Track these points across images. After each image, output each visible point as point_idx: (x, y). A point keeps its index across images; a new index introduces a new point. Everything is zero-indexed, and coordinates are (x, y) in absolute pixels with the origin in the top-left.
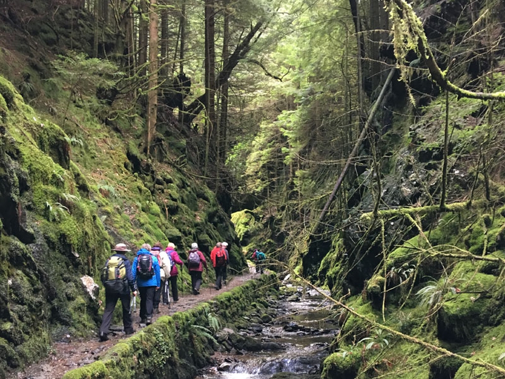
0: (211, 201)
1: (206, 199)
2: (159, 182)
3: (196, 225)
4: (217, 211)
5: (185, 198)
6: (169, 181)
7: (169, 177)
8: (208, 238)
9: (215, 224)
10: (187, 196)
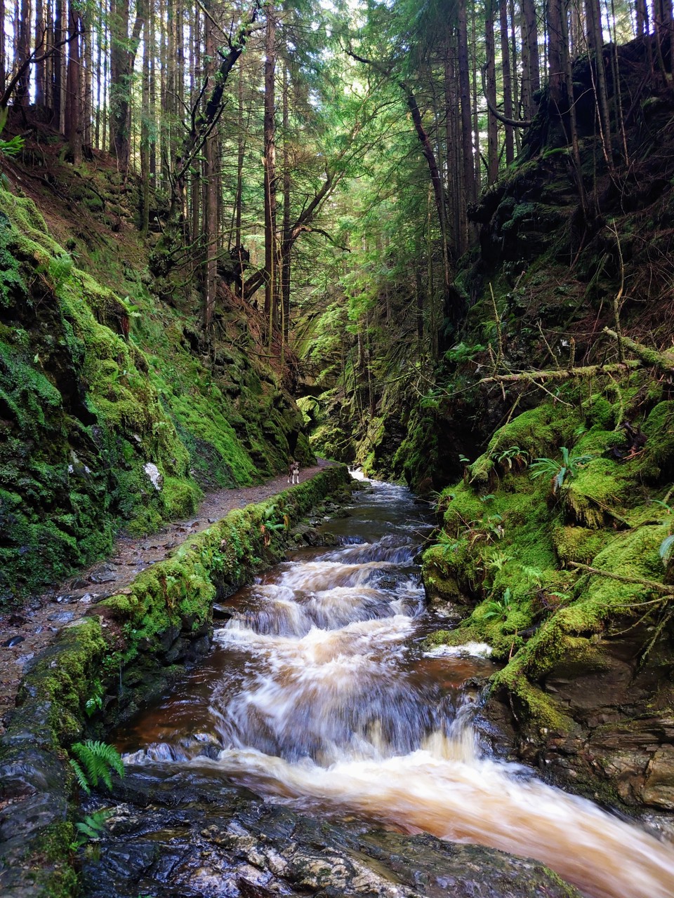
0: (276, 384)
1: (271, 382)
2: (218, 363)
3: (261, 410)
4: (282, 396)
5: (247, 379)
6: (231, 362)
7: (230, 356)
8: (274, 426)
9: (281, 410)
10: (250, 378)
